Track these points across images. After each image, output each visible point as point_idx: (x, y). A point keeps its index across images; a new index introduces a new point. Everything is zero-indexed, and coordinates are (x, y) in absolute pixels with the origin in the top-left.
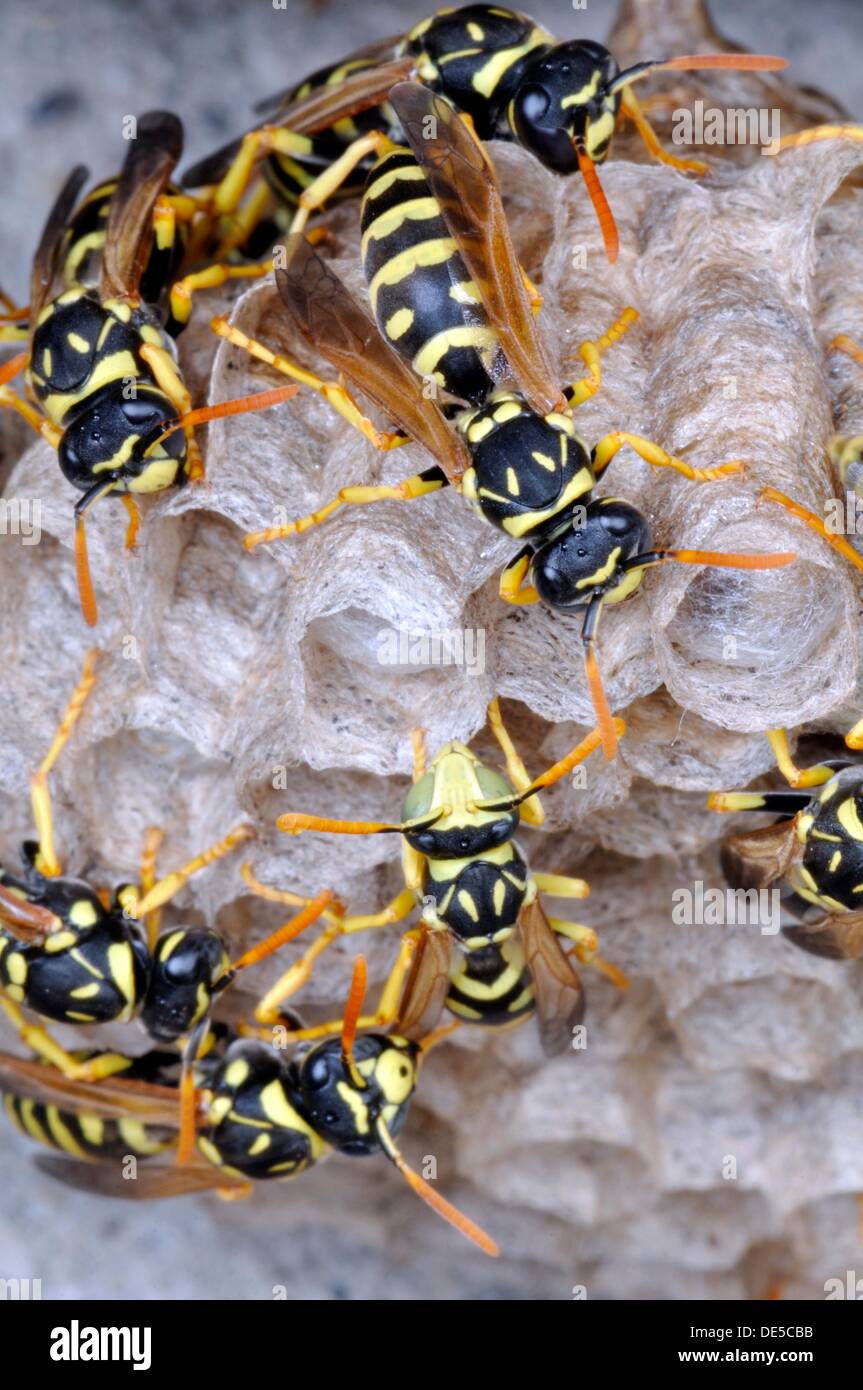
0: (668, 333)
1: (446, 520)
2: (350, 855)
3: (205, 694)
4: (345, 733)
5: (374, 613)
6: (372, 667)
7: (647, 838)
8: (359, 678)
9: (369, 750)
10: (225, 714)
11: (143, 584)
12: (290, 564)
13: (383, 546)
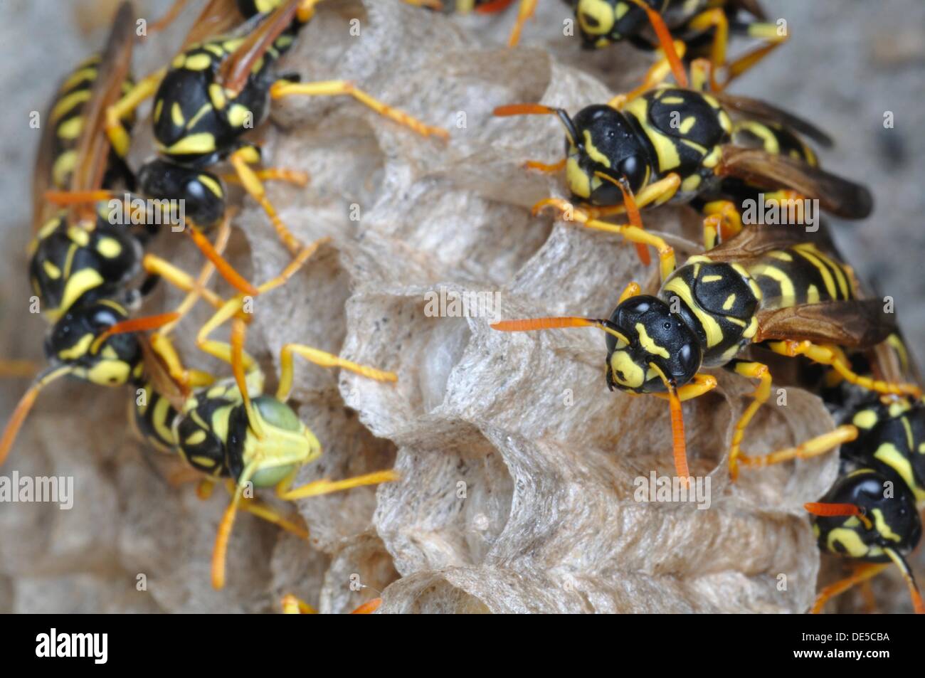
0: (682, 593)
1: (539, 411)
2: (280, 331)
3: (410, 221)
4: (374, 328)
5: (466, 351)
6: (425, 350)
7: (286, 567)
8: (417, 342)
9: (359, 347)
10: (394, 236)
11: (499, 174)
12: (509, 288)
13: (519, 361)
